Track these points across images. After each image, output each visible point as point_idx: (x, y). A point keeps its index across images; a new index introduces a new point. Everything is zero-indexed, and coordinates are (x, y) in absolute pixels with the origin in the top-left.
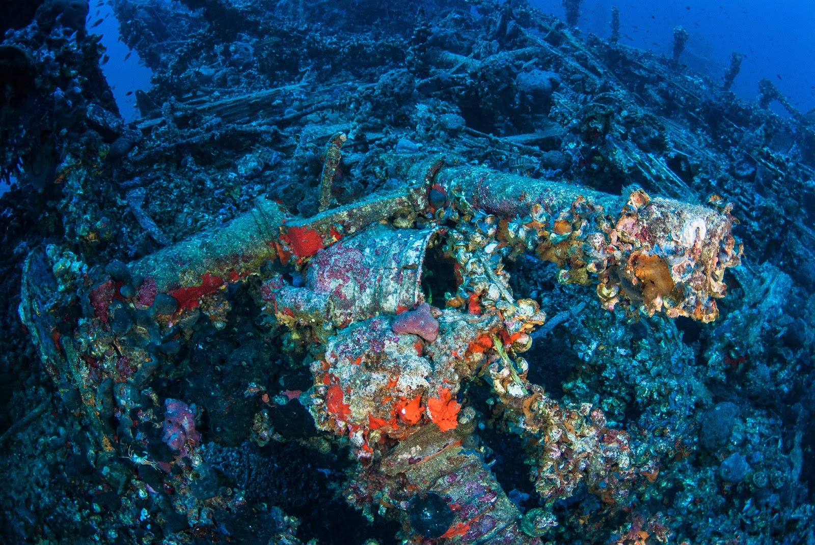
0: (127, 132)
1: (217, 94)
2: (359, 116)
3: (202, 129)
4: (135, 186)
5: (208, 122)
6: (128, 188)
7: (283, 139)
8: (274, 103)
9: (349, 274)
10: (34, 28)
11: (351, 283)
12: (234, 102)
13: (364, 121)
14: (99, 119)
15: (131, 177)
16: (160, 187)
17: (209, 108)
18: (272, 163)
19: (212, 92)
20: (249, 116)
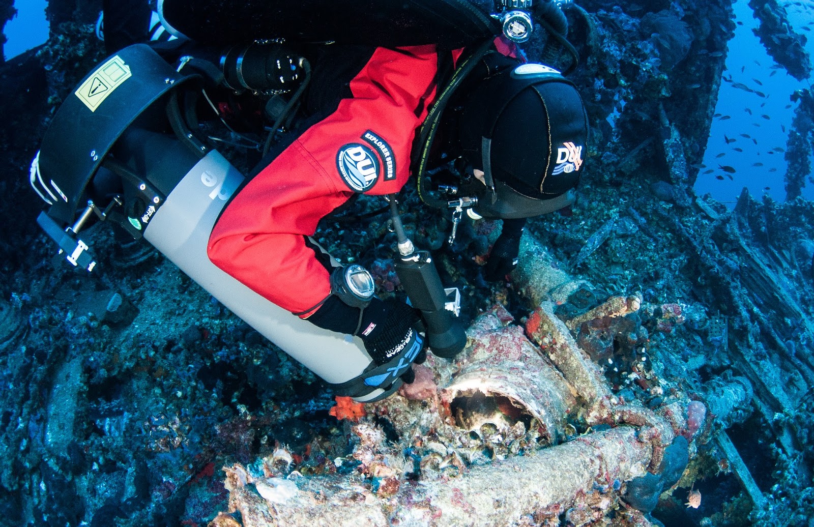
0: (680, 189)
1: (794, 272)
2: (804, 416)
3: (719, 255)
4: (635, 221)
5: (731, 259)
6: (631, 216)
7: (745, 342)
8: (786, 319)
9: (495, 351)
10: (633, 25)
11: (487, 355)
12: (768, 277)
13: (801, 424)
14: (671, 155)
15: (643, 214)
16: (645, 244)
17: (749, 256)
18: (710, 339)
19: (794, 267)
20: (765, 303)
